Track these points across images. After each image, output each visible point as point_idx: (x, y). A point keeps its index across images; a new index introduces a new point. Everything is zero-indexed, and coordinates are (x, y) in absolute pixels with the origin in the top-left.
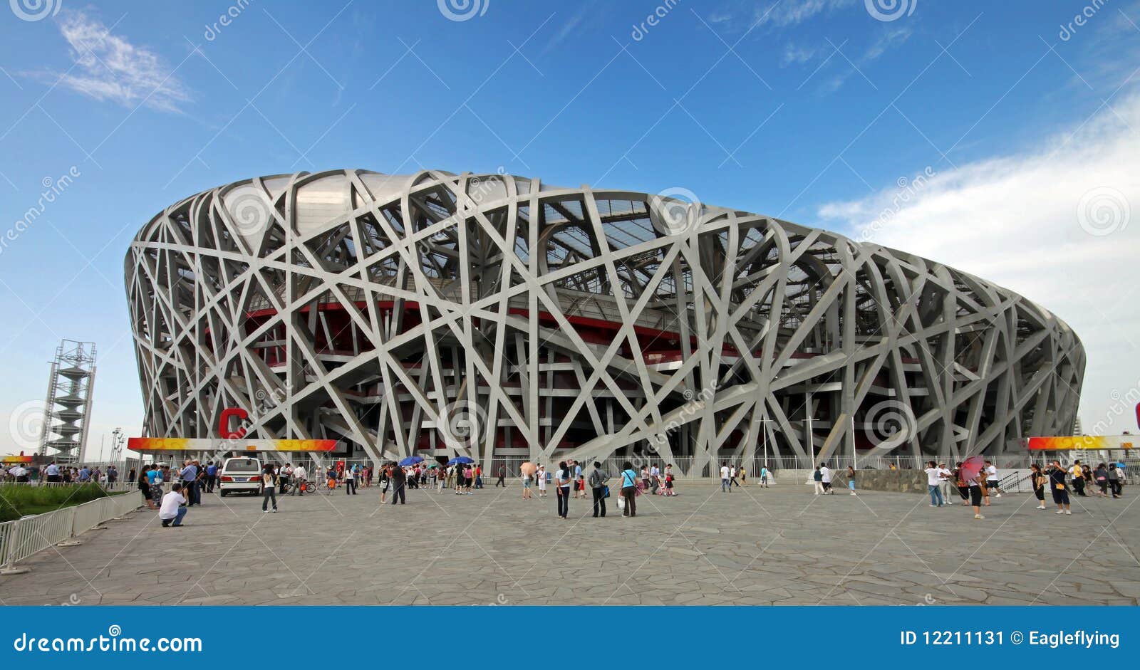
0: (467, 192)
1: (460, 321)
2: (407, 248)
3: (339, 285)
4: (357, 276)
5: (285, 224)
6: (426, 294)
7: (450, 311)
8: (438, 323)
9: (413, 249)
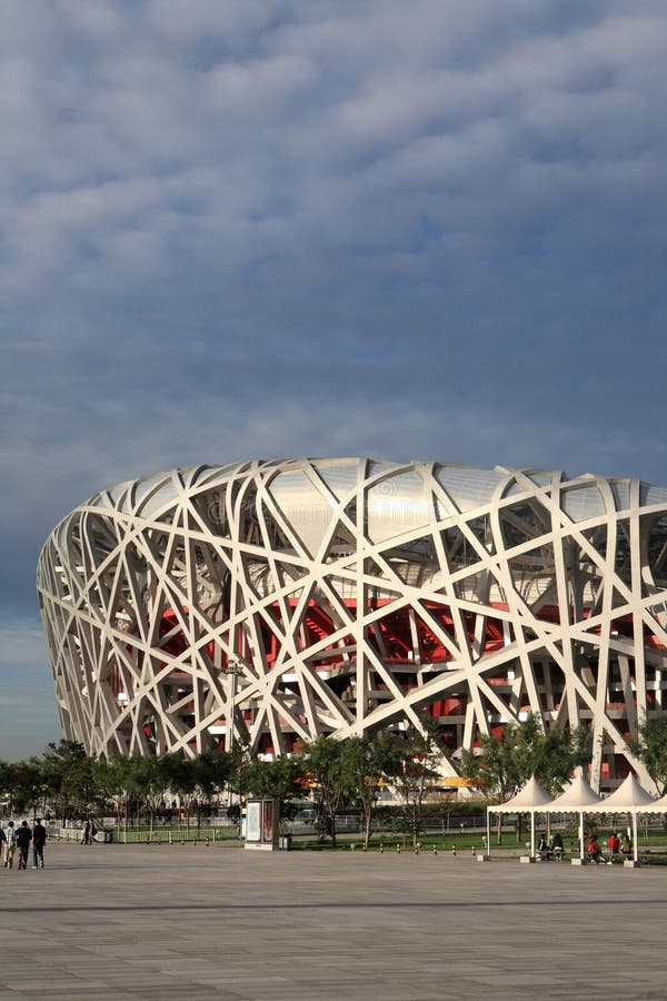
0: (561, 508)
1: (559, 645)
2: (498, 565)
3: (422, 602)
4: (442, 591)
5: (356, 531)
6: (520, 614)
7: (548, 633)
8: (534, 645)
9: (505, 567)
